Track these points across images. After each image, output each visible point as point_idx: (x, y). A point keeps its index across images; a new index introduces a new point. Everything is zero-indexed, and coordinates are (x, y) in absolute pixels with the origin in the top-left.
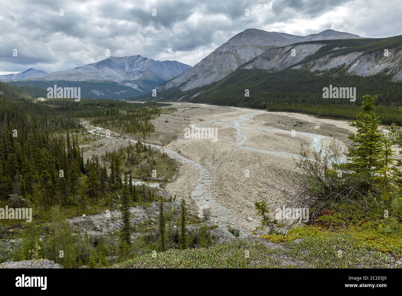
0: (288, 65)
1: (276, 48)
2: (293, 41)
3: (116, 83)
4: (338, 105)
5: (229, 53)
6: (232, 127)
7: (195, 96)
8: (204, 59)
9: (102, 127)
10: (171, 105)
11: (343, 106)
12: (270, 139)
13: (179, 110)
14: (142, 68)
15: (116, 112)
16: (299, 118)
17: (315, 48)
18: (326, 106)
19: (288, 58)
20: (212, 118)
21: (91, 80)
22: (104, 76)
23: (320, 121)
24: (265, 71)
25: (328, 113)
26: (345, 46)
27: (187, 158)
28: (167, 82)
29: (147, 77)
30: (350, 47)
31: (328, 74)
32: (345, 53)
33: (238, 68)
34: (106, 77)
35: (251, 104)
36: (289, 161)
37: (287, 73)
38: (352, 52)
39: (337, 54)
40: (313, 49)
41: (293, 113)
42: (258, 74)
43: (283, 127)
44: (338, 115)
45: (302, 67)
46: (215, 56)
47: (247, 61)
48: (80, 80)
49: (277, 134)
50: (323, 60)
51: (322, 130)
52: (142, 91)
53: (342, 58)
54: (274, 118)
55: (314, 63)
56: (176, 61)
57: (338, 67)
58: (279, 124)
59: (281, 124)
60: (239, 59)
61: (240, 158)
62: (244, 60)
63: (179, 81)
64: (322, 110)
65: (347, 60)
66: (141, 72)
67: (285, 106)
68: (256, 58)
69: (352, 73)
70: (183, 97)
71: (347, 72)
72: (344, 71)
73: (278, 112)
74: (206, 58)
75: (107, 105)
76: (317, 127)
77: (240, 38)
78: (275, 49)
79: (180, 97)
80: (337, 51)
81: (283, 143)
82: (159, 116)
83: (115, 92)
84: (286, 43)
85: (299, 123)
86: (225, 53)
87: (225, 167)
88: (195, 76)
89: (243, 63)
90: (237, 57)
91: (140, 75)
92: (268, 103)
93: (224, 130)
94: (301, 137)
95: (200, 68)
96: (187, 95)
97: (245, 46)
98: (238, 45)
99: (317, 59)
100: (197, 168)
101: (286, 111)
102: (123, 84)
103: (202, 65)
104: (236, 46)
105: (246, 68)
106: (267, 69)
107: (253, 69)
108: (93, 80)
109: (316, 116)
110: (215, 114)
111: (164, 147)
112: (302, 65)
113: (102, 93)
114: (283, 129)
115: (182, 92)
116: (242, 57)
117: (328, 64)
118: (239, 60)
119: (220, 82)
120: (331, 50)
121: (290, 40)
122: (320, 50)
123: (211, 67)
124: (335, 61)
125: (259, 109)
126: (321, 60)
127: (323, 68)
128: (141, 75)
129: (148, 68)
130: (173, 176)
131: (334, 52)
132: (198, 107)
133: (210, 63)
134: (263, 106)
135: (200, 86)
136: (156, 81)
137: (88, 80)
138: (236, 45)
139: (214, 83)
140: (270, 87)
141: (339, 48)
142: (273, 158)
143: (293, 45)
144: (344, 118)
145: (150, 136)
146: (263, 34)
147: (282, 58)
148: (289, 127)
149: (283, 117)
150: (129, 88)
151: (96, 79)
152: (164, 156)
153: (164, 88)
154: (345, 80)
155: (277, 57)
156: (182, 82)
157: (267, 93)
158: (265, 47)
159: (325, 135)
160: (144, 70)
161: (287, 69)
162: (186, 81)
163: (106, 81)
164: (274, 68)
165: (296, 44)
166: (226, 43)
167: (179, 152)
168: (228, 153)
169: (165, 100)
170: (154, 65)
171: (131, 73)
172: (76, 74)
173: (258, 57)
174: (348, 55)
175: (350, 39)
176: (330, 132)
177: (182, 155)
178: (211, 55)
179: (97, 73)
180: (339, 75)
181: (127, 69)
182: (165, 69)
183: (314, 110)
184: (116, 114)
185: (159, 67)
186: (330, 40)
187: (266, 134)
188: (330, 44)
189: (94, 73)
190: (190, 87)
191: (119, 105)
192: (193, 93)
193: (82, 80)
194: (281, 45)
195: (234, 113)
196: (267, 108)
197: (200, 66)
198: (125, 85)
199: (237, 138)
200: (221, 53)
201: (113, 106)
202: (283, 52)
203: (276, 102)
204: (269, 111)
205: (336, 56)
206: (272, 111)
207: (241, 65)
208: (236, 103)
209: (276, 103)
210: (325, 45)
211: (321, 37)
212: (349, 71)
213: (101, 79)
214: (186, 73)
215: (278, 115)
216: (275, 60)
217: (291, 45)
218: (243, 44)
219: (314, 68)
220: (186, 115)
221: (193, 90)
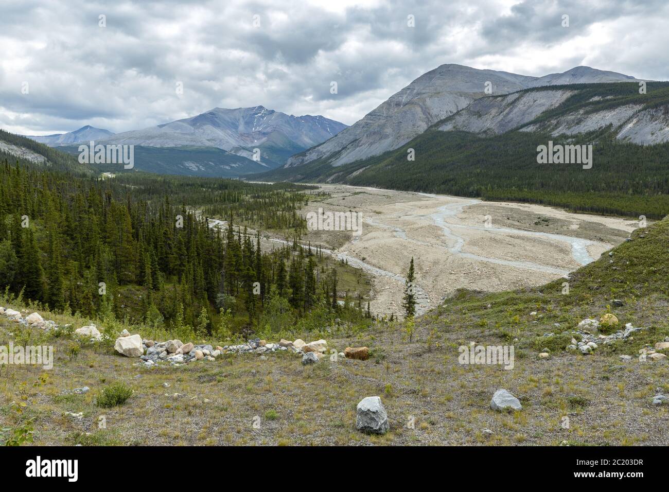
0: (512, 125)
1: (492, 96)
2: (520, 84)
3: (224, 151)
4: (603, 193)
5: (413, 103)
6: (432, 223)
7: (355, 174)
8: (370, 114)
9: (224, 219)
10: (317, 188)
11: (613, 194)
12: (502, 243)
13: (334, 196)
14: (266, 128)
15: (236, 198)
16: (540, 213)
17: (559, 98)
18: (582, 194)
19: (512, 113)
20: (395, 210)
21: (183, 146)
22: (204, 140)
23: (576, 217)
24: (473, 134)
25: (589, 205)
26: (611, 94)
27: (379, 268)
28: (309, 150)
29: (274, 142)
30: (620, 97)
31: (583, 140)
32: (611, 106)
33: (427, 130)
34: (207, 142)
35: (453, 188)
36: (544, 276)
37: (512, 139)
38: (624, 104)
39: (598, 108)
40: (556, 99)
41: (527, 205)
42: (462, 139)
43: (517, 226)
44: (606, 207)
45: (537, 129)
46: (388, 109)
47: (443, 118)
48: (167, 146)
49: (511, 236)
50: (573, 117)
51: (585, 232)
52: (266, 164)
53: (606, 115)
54: (497, 211)
55: (558, 123)
56: (321, 117)
57: (600, 129)
58: (509, 222)
59: (513, 220)
60: (429, 114)
61: (463, 269)
62: (437, 116)
63: (327, 149)
64: (577, 201)
65: (614, 117)
66: (264, 134)
67: (512, 192)
68: (458, 113)
69: (624, 139)
70: (335, 175)
71: (616, 138)
72: (610, 136)
73: (501, 203)
74: (374, 111)
75: (215, 186)
76: (574, 227)
77: (431, 79)
78: (491, 98)
79: (330, 175)
80: (598, 102)
81: (526, 251)
82: (306, 205)
83: (222, 166)
84: (508, 88)
85: (543, 221)
86: (405, 105)
87: (444, 282)
88: (355, 142)
89: (436, 121)
90: (426, 111)
91: (262, 138)
92: (483, 188)
93: (421, 228)
94: (552, 242)
95: (363, 128)
96: (342, 173)
97: (439, 93)
98: (428, 91)
99: (562, 115)
100: (400, 283)
101: (514, 200)
102: (234, 154)
103: (367, 124)
104: (424, 93)
105: (440, 129)
106: (477, 131)
107: (452, 131)
108: (187, 145)
109: (567, 209)
110: (397, 204)
111: (336, 251)
112: (538, 126)
113: (201, 167)
114: (519, 229)
115: (334, 168)
116: (434, 112)
117: (583, 124)
118: (429, 116)
119: (397, 152)
120: (587, 102)
121: (515, 83)
122: (568, 100)
123: (382, 127)
124: (594, 118)
125: (468, 197)
126: (569, 117)
127: (574, 130)
128: (264, 139)
129: (275, 128)
130: (369, 292)
131: (592, 103)
132: (365, 192)
133: (381, 120)
134: (474, 192)
135: (364, 158)
136: (289, 149)
137: (179, 146)
138: (424, 91)
139: (387, 154)
140: (483, 161)
141: (601, 97)
142: (516, 271)
143: (521, 91)
144: (617, 214)
145: (306, 234)
146: (469, 72)
147: (502, 114)
148: (528, 225)
149: (512, 209)
150: (244, 159)
151: (193, 143)
152: (343, 264)
153: (303, 160)
154: (612, 151)
155: (494, 111)
156: (333, 150)
157: (479, 171)
158: (473, 94)
159: (591, 240)
160: (269, 130)
161: (512, 131)
162: (340, 149)
163: (207, 147)
164: (489, 129)
165: (527, 91)
166: (408, 88)
167: (364, 259)
168: (442, 262)
169: (305, 180)
170: (286, 122)
171: (248, 135)
172: (160, 136)
173: (461, 111)
174: (617, 110)
175: (618, 83)
176: (599, 235)
177: (368, 263)
178: (381, 107)
179: (192, 134)
180: (601, 143)
181: (241, 128)
182: (303, 130)
183: (564, 201)
184: (237, 200)
185: (293, 126)
186: (585, 84)
187: (493, 236)
188: (584, 90)
189: (188, 134)
190: (346, 159)
191: (235, 187)
192: (353, 169)
193: (169, 146)
194: (500, 92)
195: (428, 202)
196: (482, 195)
197: (364, 124)
198: (238, 155)
199: (447, 241)
200: (398, 104)
201: (226, 188)
202: (504, 103)
203: (496, 185)
204: (486, 201)
205: (596, 111)
206: (491, 201)
207: (433, 124)
208: (427, 186)
209: (496, 188)
210: (576, 92)
211: (568, 80)
212: (619, 136)
213: (199, 144)
214: (340, 135)
215: (503, 208)
216: (491, 116)
217: (517, 92)
218: (436, 89)
219: (558, 130)
220: (350, 205)
221: (351, 164)
